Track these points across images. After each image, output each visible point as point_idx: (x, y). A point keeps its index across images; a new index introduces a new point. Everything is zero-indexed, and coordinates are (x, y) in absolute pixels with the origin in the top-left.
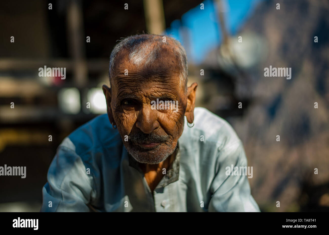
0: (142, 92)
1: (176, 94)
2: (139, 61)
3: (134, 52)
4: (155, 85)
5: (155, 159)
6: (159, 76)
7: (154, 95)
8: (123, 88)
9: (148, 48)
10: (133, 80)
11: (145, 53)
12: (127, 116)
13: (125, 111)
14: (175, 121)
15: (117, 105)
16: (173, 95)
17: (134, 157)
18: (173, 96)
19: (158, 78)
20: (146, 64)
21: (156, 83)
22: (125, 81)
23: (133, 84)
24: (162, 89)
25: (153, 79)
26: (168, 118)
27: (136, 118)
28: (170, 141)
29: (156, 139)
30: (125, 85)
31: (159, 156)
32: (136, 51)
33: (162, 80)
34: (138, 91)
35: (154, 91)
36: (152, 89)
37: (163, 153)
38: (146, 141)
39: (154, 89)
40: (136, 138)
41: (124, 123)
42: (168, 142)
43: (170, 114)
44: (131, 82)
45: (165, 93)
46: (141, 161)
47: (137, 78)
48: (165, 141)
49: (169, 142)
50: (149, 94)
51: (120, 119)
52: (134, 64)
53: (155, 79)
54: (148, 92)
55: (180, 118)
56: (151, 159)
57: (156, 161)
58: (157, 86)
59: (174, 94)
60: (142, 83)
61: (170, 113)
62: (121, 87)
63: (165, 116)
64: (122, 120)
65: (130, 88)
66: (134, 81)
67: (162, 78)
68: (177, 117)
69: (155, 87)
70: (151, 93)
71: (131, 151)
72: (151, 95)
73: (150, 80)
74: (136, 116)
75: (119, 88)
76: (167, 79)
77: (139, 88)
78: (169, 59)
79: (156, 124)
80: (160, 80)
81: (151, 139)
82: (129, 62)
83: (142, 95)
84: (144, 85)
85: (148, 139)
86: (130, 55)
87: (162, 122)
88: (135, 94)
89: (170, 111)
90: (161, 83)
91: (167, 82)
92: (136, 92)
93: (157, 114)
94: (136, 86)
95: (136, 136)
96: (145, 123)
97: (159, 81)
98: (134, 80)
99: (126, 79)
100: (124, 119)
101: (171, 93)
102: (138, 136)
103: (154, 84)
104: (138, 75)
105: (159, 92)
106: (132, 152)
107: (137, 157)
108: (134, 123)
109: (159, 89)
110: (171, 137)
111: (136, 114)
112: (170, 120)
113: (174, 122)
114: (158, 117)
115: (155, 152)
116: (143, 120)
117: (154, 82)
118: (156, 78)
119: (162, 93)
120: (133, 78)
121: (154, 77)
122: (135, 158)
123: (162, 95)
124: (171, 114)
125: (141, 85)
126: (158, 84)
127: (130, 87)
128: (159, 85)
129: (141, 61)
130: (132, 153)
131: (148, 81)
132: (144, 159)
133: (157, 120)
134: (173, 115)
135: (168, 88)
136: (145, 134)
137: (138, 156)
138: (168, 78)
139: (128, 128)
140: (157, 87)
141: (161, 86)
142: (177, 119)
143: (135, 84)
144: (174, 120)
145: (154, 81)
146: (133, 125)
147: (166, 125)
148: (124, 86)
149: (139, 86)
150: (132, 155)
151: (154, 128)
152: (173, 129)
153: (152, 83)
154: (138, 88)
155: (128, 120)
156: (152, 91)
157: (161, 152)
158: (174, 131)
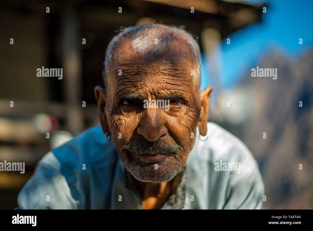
0: (147, 88)
1: (189, 92)
2: (144, 49)
3: (138, 39)
4: (164, 79)
5: (161, 175)
6: (169, 68)
7: (162, 93)
8: (124, 84)
9: (156, 35)
10: (136, 73)
11: (153, 40)
12: (127, 120)
13: (123, 113)
14: (188, 128)
15: (113, 106)
16: (185, 93)
17: (133, 175)
18: (185, 95)
19: (168, 70)
20: (153, 53)
21: (165, 77)
22: (126, 74)
23: (136, 79)
24: (171, 86)
25: (162, 71)
26: (179, 123)
27: (138, 122)
28: (181, 154)
29: (164, 149)
30: (126, 80)
31: (166, 171)
32: (140, 38)
33: (172, 73)
34: (142, 88)
35: (162, 88)
36: (159, 84)
37: (171, 170)
38: (149, 151)
39: (162, 84)
40: (137, 147)
41: (122, 129)
42: (177, 155)
43: (181, 119)
44: (134, 76)
45: (175, 90)
46: (143, 179)
47: (141, 70)
48: (174, 153)
49: (179, 156)
50: (156, 90)
51: (116, 124)
52: (138, 52)
53: (164, 72)
54: (155, 88)
55: (193, 125)
56: (155, 175)
57: (162, 177)
58: (166, 81)
59: (187, 92)
60: (148, 77)
61: (181, 117)
62: (120, 84)
63: (175, 121)
64: (119, 125)
65: (133, 85)
66: (137, 75)
67: (173, 71)
68: (190, 122)
69: (163, 82)
70: (159, 89)
71: (129, 167)
72: (159, 93)
73: (158, 73)
74: (138, 120)
75: (119, 85)
76: (178, 72)
77: (144, 82)
78: (181, 49)
79: (164, 130)
80: (170, 73)
81: (156, 148)
82: (132, 50)
83: (147, 91)
84: (150, 79)
85: (153, 148)
86: (133, 42)
87: (171, 128)
88: (138, 91)
89: (181, 115)
90: (171, 77)
91: (179, 76)
92: (141, 89)
93: (165, 117)
94: (140, 81)
95: (136, 144)
96: (150, 126)
97: (168, 75)
98: (138, 73)
99: (127, 71)
100: (122, 123)
101: (183, 91)
102: (139, 145)
103: (163, 77)
104: (143, 66)
105: (167, 89)
106: (131, 167)
107: (137, 175)
108: (135, 129)
109: (168, 85)
110: (182, 148)
111: (138, 116)
112: (182, 126)
113: (186, 129)
114: (166, 121)
115: (161, 166)
116: (146, 124)
117: (162, 76)
118: (166, 70)
119: (171, 91)
120: (136, 71)
121: (163, 69)
122: (135, 177)
123: (172, 93)
124: (183, 118)
125: (146, 78)
126: (167, 79)
127: (132, 83)
128: (169, 79)
129: (147, 49)
130: (131, 170)
131: (155, 73)
132: (146, 176)
133: (164, 125)
134: (185, 119)
135: (180, 85)
136: (149, 142)
137: (138, 173)
138: (181, 72)
139: (127, 135)
140: (167, 83)
141: (171, 80)
142: (191, 126)
143: (138, 77)
144: (186, 126)
145: (163, 74)
146: (133, 131)
147: (177, 133)
148: (124, 81)
149: (143, 80)
150: (131, 173)
151: (162, 135)
152: (185, 138)
153: (161, 76)
154: (142, 83)
155: (126, 125)
156: (159, 88)
157: (169, 167)
158: (186, 141)
